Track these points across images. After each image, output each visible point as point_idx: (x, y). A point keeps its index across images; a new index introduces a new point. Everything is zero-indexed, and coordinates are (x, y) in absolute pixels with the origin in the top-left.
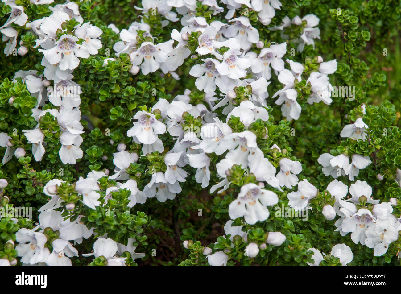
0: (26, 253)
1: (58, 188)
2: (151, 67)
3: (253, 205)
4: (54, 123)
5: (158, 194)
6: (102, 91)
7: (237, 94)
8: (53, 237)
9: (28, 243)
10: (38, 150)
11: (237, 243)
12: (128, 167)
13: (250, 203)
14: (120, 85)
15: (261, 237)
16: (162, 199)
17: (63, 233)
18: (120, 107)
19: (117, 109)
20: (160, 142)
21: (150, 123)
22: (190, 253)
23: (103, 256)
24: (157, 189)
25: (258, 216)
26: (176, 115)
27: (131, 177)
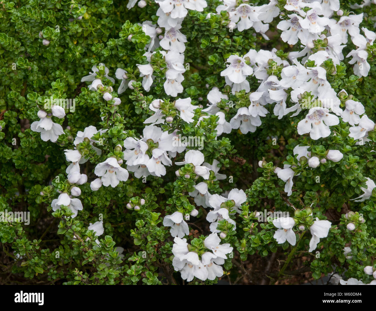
0: (130, 157)
1: (161, 104)
2: (246, 25)
3: (318, 124)
4: (162, 61)
5: (242, 126)
6: (203, 40)
7: (315, 45)
8: (153, 147)
9: (133, 149)
10: (147, 81)
11: (303, 163)
12: (219, 102)
13: (315, 123)
14: (219, 36)
15: (322, 152)
16: (244, 131)
17: (161, 144)
18: (216, 55)
19: (214, 57)
20: (247, 83)
21: (240, 66)
22: (263, 171)
23: (192, 163)
24: (241, 122)
25: (321, 134)
26: (263, 62)
27: (221, 110)
